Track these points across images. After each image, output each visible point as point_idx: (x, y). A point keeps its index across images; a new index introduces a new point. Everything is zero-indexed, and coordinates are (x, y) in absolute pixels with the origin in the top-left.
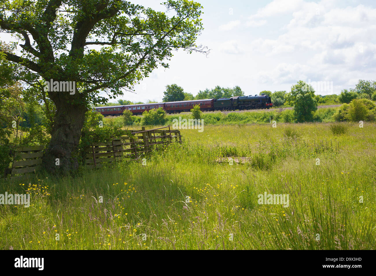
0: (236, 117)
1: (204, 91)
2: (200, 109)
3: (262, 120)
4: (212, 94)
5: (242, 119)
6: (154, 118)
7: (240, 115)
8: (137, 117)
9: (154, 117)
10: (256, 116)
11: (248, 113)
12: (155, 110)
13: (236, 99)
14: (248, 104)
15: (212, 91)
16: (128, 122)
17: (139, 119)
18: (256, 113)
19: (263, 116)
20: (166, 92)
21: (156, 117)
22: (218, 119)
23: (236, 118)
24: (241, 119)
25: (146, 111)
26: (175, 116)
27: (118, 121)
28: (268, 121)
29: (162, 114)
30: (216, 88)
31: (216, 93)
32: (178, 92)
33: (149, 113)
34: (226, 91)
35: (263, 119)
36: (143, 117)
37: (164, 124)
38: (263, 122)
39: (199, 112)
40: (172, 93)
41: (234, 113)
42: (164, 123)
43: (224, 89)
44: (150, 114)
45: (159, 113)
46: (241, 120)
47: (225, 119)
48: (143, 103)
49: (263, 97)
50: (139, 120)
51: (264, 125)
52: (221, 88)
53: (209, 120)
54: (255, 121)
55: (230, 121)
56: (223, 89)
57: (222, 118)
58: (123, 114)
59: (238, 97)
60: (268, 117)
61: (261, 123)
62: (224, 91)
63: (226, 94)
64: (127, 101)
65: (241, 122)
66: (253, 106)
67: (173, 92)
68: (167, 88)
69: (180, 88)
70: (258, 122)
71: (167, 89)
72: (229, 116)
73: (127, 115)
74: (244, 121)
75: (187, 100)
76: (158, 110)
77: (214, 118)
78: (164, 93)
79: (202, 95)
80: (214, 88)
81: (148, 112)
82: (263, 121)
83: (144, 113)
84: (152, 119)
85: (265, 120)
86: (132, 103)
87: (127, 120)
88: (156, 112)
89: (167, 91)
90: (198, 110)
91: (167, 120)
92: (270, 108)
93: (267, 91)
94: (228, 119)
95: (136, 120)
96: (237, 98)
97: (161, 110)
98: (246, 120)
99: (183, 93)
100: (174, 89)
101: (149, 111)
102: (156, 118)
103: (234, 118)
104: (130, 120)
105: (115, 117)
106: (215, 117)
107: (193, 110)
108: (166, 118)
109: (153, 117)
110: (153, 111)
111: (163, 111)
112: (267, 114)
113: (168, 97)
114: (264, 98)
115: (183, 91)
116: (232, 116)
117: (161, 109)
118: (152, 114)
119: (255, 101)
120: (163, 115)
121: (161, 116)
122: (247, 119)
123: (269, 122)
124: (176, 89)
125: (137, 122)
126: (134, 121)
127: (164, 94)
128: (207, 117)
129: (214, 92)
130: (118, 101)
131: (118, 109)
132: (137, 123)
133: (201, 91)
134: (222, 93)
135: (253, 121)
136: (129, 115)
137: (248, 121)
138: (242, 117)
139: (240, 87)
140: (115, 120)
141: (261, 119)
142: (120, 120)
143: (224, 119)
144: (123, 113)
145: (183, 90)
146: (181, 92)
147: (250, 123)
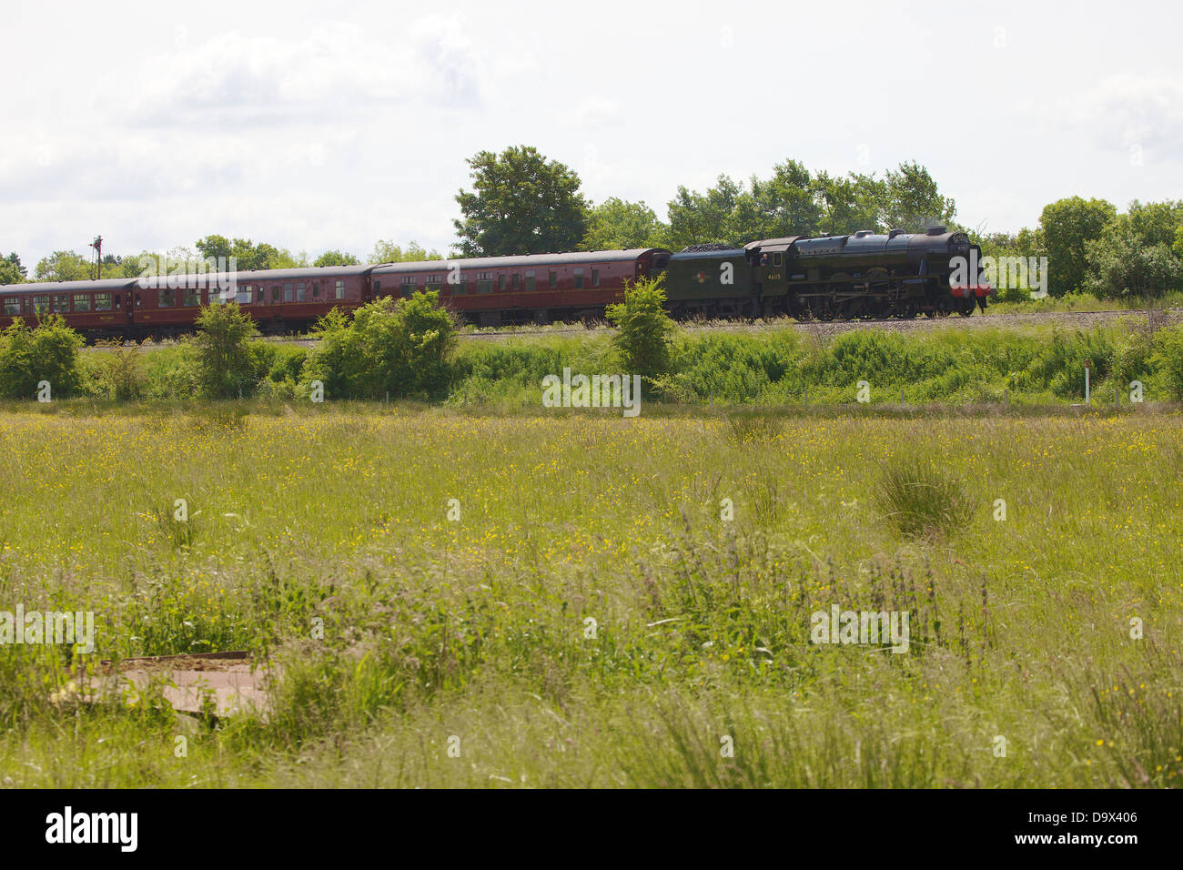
0: (884, 361)
1: (705, 195)
2: (665, 305)
3: (1040, 381)
4: (756, 210)
5: (918, 372)
6: (386, 358)
7: (909, 349)
8: (283, 348)
9: (381, 352)
10: (1002, 356)
11: (957, 333)
12: (390, 308)
13: (777, 255)
14: (847, 287)
15: (757, 191)
16: (229, 376)
17: (293, 359)
18: (1010, 338)
19: (1048, 354)
20: (472, 197)
21: (394, 347)
22: (775, 372)
23: (882, 366)
24: (914, 371)
25: (333, 314)
26: (515, 347)
27: (171, 372)
28: (1077, 388)
29: (431, 335)
30: (781, 174)
31: (779, 209)
32: (548, 201)
33: (353, 325)
34: (839, 195)
35: (1048, 372)
36: (314, 346)
37: (446, 397)
38: (1049, 394)
39: (659, 325)
40: (507, 200)
41: (870, 335)
42: (444, 387)
43: (829, 183)
44: (358, 329)
45: (418, 323)
46: (912, 380)
47: (817, 374)
48: (353, 262)
49: (935, 244)
50: (296, 366)
51: (1050, 411)
52: (814, 176)
53: (719, 374)
54: (998, 390)
55: (843, 385)
56: (824, 182)
57: (798, 361)
58: (200, 327)
59: (790, 240)
60: (1076, 365)
61: (1032, 399)
62: (830, 199)
63: (841, 213)
64: (255, 245)
65: (912, 389)
66: (878, 297)
67: (515, 199)
68: (479, 171)
69: (558, 172)
70: (1017, 396)
71: (480, 177)
72: (840, 354)
73: (225, 337)
74: (929, 382)
75: (600, 247)
76: (410, 305)
77: (750, 363)
78: (459, 200)
79: (694, 217)
80: (767, 176)
81: (352, 317)
82: (1046, 386)
83: (322, 322)
84: (370, 362)
85: (1058, 380)
86: (286, 260)
87: (220, 366)
88: (395, 319)
89: (477, 193)
90: (653, 309)
91: (465, 369)
92: (977, 311)
93: (1088, 200)
94: (834, 368)
95: (279, 365)
96: (784, 248)
97: (428, 305)
98: (942, 381)
99: (579, 202)
100: (523, 178)
101: (357, 313)
102: (393, 356)
103: (868, 364)
104: (241, 364)
105: (149, 347)
106: (756, 358)
107: (620, 310)
108: (458, 360)
109: (375, 349)
110: (382, 315)
111: (440, 313)
112: (1072, 343)
113: (483, 227)
114: (937, 250)
115: (576, 194)
116: (859, 350)
117: (429, 299)
118: (371, 331)
119: (889, 268)
120: (441, 338)
121: (429, 346)
122: (951, 373)
123: (1083, 396)
124: (533, 177)
125: (278, 377)
126: (262, 374)
127: (459, 207)
128: (710, 353)
129: (768, 199)
130: (200, 245)
131: (102, 299)
132: (283, 385)
133: (690, 194)
134: (815, 210)
135: (982, 384)
136: (237, 335)
137: (956, 384)
138: (917, 361)
139: (930, 173)
140: (148, 366)
141: (1037, 374)
142: (183, 364)
143: (811, 370)
144: (201, 320)
145: (574, 185)
146: (563, 194)
147: (966, 396)
